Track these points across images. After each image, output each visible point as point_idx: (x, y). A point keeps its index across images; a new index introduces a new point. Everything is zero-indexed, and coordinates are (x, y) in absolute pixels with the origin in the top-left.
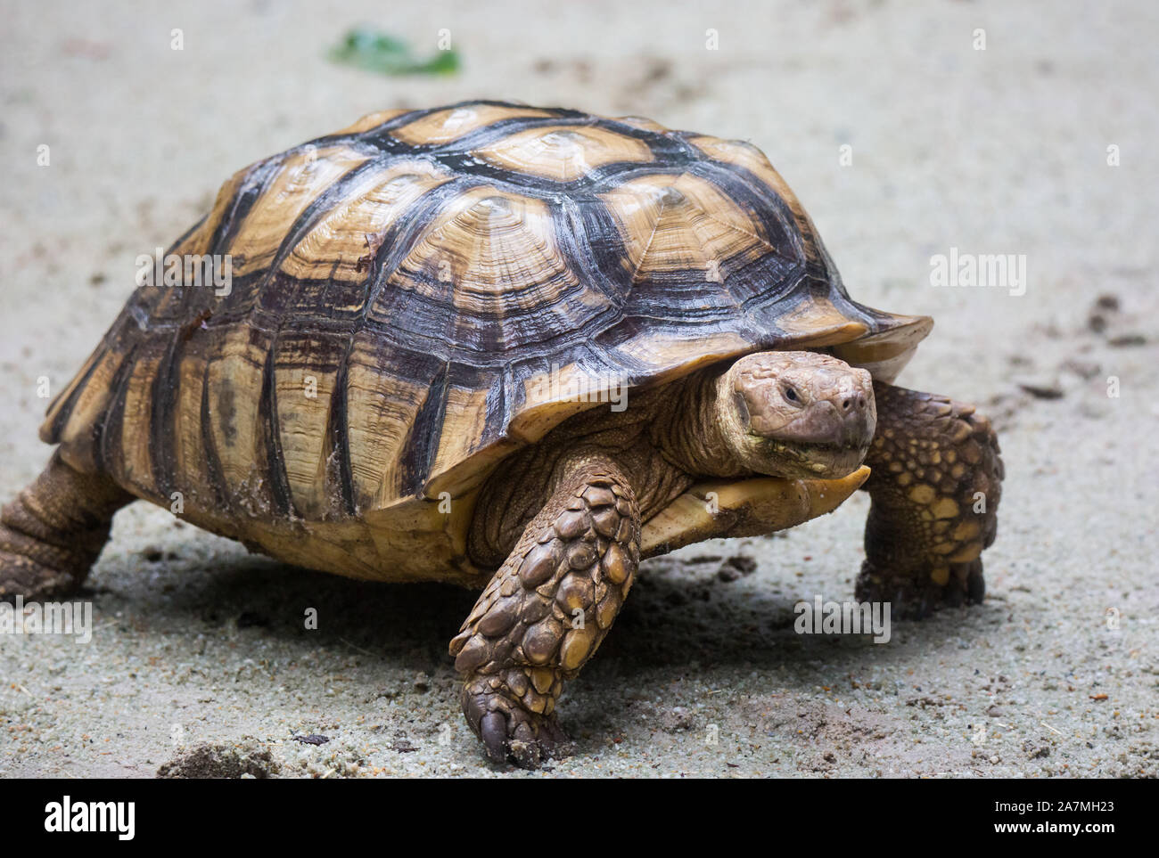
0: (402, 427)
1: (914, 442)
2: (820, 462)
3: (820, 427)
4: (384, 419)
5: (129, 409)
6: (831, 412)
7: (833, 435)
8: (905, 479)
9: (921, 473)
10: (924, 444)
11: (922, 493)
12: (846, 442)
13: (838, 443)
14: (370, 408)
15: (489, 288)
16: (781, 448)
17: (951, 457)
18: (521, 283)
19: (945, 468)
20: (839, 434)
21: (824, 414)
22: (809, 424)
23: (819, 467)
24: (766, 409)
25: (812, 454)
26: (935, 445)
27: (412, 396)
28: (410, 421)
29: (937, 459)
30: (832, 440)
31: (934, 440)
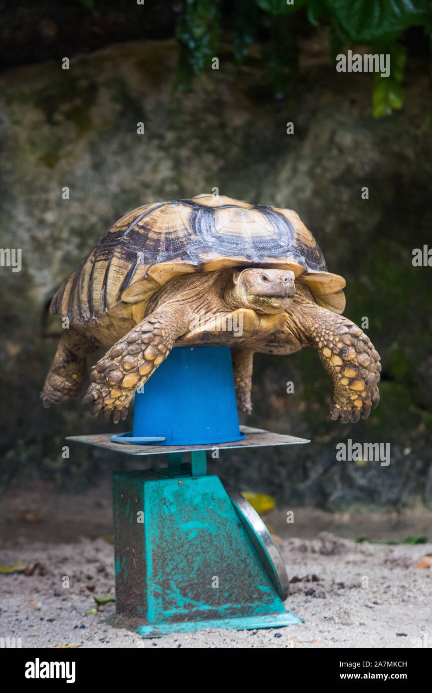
0: (122, 278)
1: (324, 330)
2: (276, 303)
3: (276, 289)
4: (118, 276)
5: (66, 289)
6: (280, 283)
7: (281, 292)
8: (320, 345)
9: (325, 343)
10: (327, 332)
11: (327, 352)
12: (286, 294)
13: (283, 295)
14: (114, 272)
15: (161, 231)
16: (262, 299)
17: (337, 339)
18: (171, 230)
19: (334, 343)
20: (283, 291)
21: (278, 284)
22: (272, 288)
23: (276, 305)
24: (255, 284)
25: (273, 300)
26: (331, 333)
27: (127, 267)
28: (125, 276)
29: (331, 339)
30: (280, 293)
31: (332, 331)
